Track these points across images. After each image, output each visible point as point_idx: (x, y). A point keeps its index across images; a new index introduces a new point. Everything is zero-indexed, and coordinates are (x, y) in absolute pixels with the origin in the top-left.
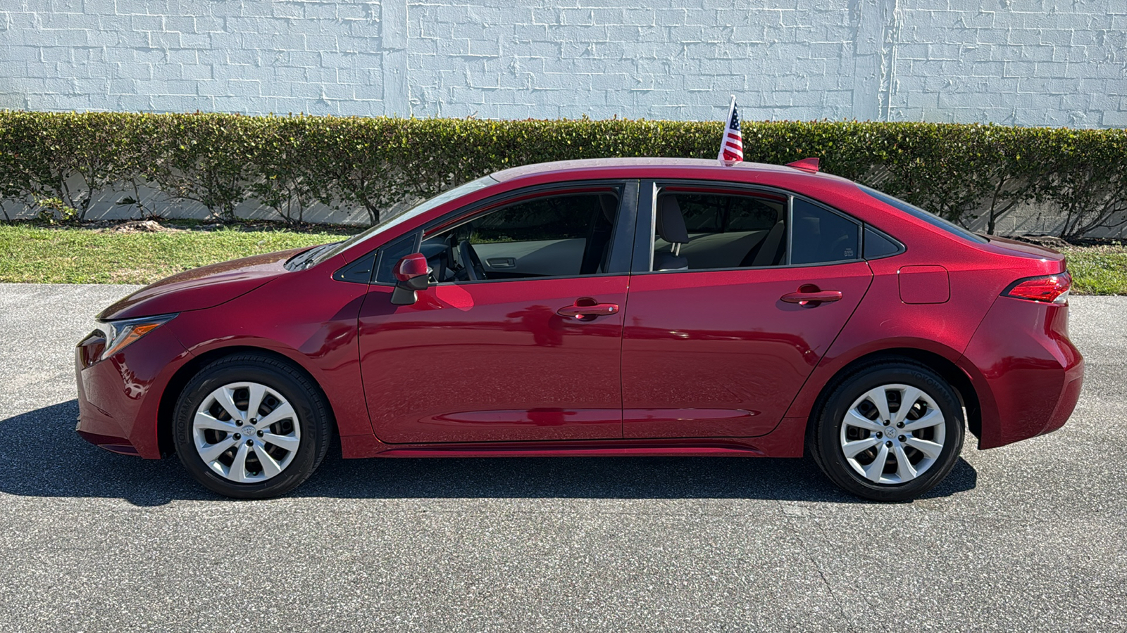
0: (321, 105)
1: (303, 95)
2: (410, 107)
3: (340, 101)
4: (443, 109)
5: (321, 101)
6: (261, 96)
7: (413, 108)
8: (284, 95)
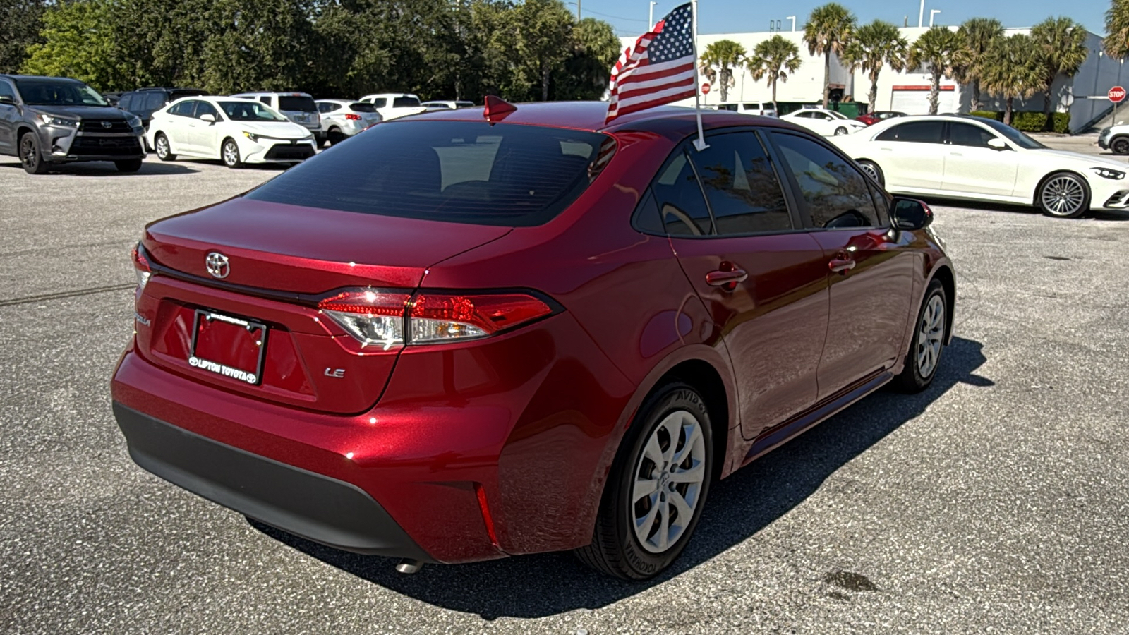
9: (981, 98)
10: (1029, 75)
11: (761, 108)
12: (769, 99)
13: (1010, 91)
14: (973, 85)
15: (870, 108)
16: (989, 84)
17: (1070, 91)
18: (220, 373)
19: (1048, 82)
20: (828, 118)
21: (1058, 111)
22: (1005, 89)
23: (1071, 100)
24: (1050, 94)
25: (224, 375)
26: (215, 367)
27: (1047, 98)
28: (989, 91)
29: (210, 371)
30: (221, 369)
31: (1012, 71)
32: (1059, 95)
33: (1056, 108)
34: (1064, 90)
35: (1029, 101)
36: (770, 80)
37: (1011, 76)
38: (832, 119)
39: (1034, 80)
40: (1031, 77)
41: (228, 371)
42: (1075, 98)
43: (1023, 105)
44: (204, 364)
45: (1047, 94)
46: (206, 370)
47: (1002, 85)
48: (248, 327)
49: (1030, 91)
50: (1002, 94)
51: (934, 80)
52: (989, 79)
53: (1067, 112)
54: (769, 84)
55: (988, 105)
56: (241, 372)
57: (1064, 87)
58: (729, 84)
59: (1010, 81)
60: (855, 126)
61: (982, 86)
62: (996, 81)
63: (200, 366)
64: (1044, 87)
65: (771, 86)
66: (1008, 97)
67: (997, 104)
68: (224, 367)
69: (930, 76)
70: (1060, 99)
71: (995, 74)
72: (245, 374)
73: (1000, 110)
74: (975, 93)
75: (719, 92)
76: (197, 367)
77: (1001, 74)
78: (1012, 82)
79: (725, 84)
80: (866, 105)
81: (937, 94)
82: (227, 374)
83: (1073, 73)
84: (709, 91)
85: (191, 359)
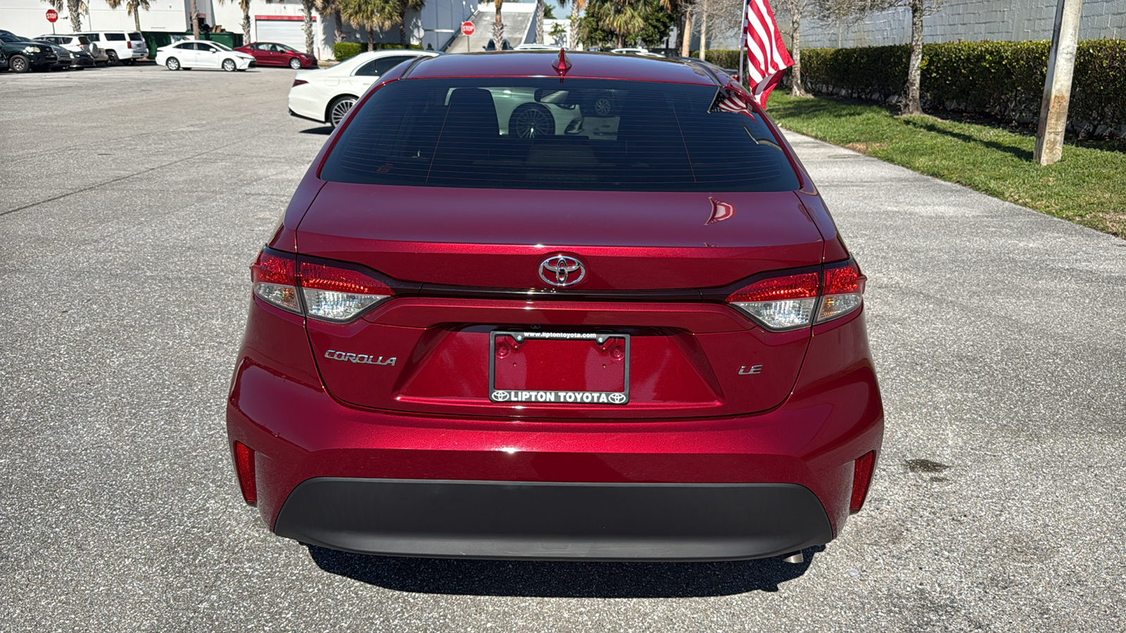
9: (343, 29)
10: (385, 8)
11: (128, 38)
12: (133, 30)
13: (370, 23)
14: (334, 15)
15: (245, 38)
16: (351, 15)
17: (420, 24)
18: (558, 402)
19: (402, 15)
20: (211, 50)
21: (412, 43)
22: (365, 21)
23: (422, 33)
24: (404, 27)
25: (568, 402)
26: (546, 396)
27: (402, 30)
28: (352, 22)
29: (539, 401)
31: (369, 4)
32: (411, 28)
33: (410, 41)
34: (415, 23)
35: (386, 33)
36: (130, 8)
37: (369, 9)
38: (217, 50)
39: (390, 14)
40: (386, 10)
41: (571, 396)
42: (425, 30)
43: (381, 37)
44: (524, 395)
45: (402, 27)
46: (529, 401)
47: (363, 16)
48: (602, 340)
49: (388, 24)
50: (364, 26)
51: (306, 11)
52: (350, 11)
53: (421, 44)
54: (130, 12)
55: (350, 37)
56: (596, 394)
57: (414, 20)
58: (80, 11)
59: (369, 13)
60: (242, 58)
61: (344, 17)
62: (356, 13)
63: (515, 399)
64: (398, 19)
65: (133, 14)
66: (369, 30)
67: (358, 36)
68: (561, 394)
69: (302, 7)
70: (412, 32)
71: (355, 6)
72: (604, 394)
73: (362, 41)
74: (337, 24)
75: (69, 20)
76: (510, 402)
77: (360, 6)
78: (371, 15)
79: (76, 11)
80: (241, 36)
81: (311, 25)
82: (571, 400)
83: (420, 6)
84: (57, 18)
85: (495, 393)
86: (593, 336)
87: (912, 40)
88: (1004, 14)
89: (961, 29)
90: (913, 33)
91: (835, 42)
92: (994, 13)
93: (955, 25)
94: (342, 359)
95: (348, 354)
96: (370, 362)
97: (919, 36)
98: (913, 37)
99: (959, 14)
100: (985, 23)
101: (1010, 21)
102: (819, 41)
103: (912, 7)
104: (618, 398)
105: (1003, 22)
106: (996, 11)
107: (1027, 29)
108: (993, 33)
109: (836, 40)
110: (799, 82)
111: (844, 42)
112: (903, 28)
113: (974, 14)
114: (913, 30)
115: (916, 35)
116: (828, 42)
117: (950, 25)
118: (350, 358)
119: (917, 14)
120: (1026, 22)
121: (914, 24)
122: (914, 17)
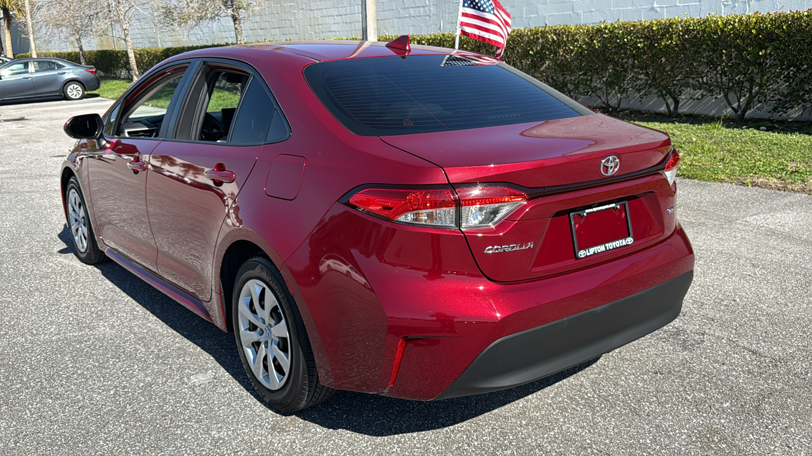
0: (653, 13)
1: (641, 5)
2: (723, 7)
3: (667, 7)
4: (751, 7)
5: (653, 9)
6: (612, 9)
7: (725, 7)
8: (627, 7)
18: (606, 250)
25: (610, 250)
26: (601, 248)
29: (598, 253)
30: (606, 247)
41: (611, 246)
44: (592, 251)
46: (594, 254)
48: (618, 207)
56: (621, 241)
63: (588, 254)
68: (607, 245)
72: (624, 240)
76: (587, 256)
82: (611, 248)
85: (580, 253)
86: (613, 205)
87: (237, 40)
88: (291, 22)
89: (261, 32)
90: (236, 35)
91: (155, 44)
92: (284, 21)
93: (255, 29)
94: (500, 251)
95: (503, 247)
96: (518, 249)
97: (241, 37)
98: (237, 38)
99: (257, 22)
100: (279, 28)
101: (297, 26)
102: (140, 43)
103: (233, 17)
104: (630, 240)
105: (292, 27)
106: (285, 20)
107: (311, 31)
108: (286, 34)
109: (155, 42)
110: (137, 73)
111: (163, 43)
112: (213, 32)
113: (269, 22)
114: (236, 34)
115: (239, 36)
116: (148, 43)
117: (251, 30)
118: (505, 249)
119: (237, 22)
120: (309, 27)
121: (236, 29)
122: (235, 24)
